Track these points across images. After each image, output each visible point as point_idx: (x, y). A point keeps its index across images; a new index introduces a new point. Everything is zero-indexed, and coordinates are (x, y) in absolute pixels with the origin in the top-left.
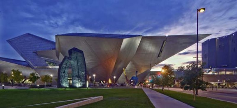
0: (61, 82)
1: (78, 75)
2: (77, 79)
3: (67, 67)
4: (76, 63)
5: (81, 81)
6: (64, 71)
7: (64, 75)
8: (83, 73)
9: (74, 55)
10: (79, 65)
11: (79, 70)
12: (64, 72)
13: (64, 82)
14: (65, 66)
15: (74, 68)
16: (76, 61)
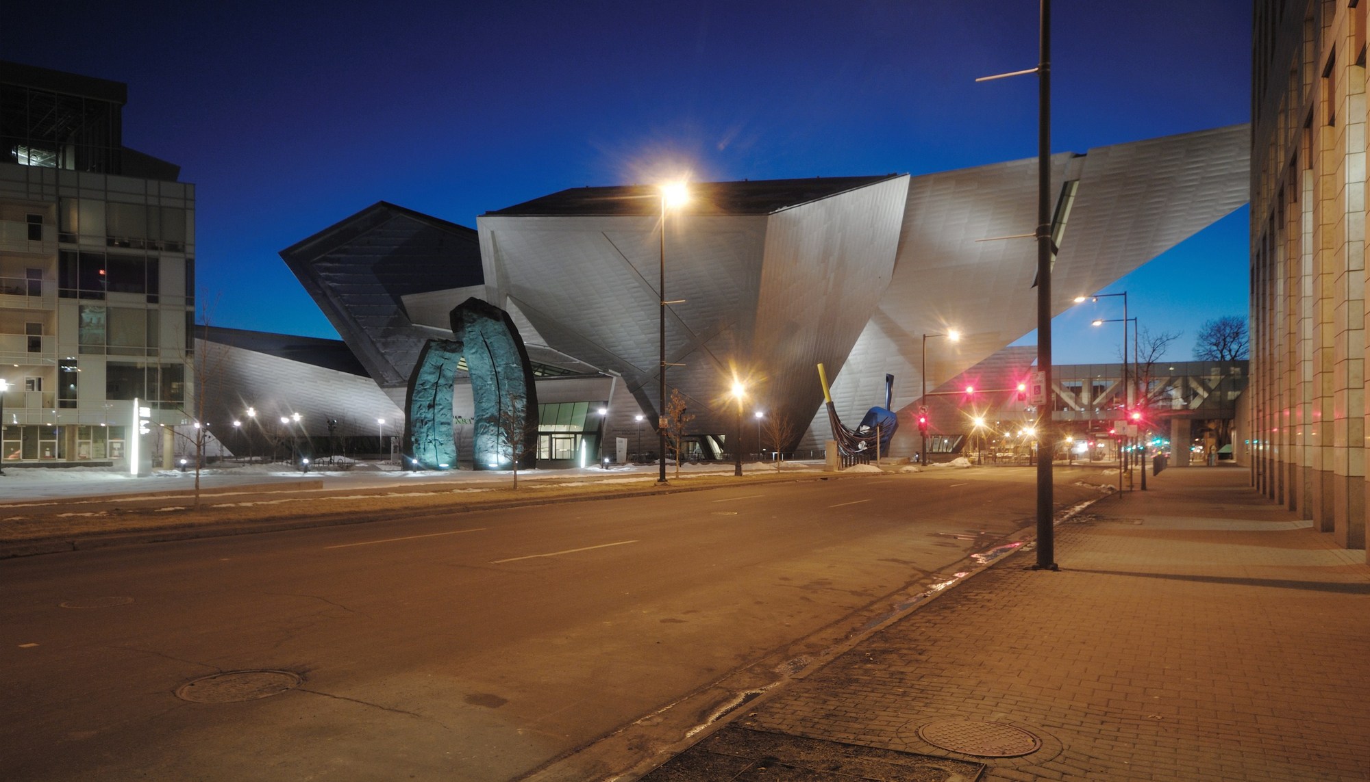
0: (415, 446)
1: (496, 414)
2: (493, 429)
3: (442, 381)
4: (487, 361)
5: (510, 439)
6: (432, 398)
7: (430, 416)
8: (520, 404)
9: (472, 332)
10: (499, 369)
11: (503, 393)
12: (431, 406)
13: (431, 446)
14: (432, 378)
15: (479, 383)
16: (487, 355)
